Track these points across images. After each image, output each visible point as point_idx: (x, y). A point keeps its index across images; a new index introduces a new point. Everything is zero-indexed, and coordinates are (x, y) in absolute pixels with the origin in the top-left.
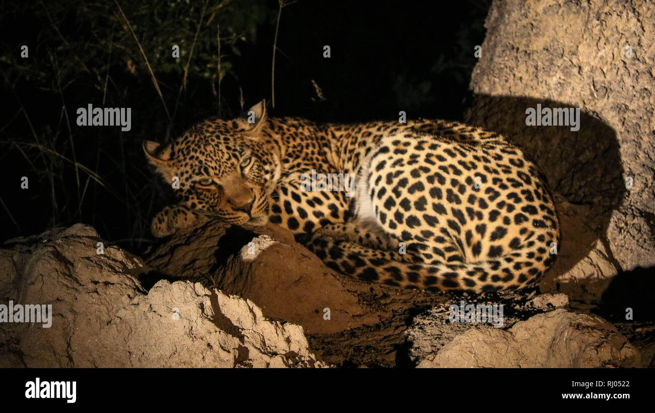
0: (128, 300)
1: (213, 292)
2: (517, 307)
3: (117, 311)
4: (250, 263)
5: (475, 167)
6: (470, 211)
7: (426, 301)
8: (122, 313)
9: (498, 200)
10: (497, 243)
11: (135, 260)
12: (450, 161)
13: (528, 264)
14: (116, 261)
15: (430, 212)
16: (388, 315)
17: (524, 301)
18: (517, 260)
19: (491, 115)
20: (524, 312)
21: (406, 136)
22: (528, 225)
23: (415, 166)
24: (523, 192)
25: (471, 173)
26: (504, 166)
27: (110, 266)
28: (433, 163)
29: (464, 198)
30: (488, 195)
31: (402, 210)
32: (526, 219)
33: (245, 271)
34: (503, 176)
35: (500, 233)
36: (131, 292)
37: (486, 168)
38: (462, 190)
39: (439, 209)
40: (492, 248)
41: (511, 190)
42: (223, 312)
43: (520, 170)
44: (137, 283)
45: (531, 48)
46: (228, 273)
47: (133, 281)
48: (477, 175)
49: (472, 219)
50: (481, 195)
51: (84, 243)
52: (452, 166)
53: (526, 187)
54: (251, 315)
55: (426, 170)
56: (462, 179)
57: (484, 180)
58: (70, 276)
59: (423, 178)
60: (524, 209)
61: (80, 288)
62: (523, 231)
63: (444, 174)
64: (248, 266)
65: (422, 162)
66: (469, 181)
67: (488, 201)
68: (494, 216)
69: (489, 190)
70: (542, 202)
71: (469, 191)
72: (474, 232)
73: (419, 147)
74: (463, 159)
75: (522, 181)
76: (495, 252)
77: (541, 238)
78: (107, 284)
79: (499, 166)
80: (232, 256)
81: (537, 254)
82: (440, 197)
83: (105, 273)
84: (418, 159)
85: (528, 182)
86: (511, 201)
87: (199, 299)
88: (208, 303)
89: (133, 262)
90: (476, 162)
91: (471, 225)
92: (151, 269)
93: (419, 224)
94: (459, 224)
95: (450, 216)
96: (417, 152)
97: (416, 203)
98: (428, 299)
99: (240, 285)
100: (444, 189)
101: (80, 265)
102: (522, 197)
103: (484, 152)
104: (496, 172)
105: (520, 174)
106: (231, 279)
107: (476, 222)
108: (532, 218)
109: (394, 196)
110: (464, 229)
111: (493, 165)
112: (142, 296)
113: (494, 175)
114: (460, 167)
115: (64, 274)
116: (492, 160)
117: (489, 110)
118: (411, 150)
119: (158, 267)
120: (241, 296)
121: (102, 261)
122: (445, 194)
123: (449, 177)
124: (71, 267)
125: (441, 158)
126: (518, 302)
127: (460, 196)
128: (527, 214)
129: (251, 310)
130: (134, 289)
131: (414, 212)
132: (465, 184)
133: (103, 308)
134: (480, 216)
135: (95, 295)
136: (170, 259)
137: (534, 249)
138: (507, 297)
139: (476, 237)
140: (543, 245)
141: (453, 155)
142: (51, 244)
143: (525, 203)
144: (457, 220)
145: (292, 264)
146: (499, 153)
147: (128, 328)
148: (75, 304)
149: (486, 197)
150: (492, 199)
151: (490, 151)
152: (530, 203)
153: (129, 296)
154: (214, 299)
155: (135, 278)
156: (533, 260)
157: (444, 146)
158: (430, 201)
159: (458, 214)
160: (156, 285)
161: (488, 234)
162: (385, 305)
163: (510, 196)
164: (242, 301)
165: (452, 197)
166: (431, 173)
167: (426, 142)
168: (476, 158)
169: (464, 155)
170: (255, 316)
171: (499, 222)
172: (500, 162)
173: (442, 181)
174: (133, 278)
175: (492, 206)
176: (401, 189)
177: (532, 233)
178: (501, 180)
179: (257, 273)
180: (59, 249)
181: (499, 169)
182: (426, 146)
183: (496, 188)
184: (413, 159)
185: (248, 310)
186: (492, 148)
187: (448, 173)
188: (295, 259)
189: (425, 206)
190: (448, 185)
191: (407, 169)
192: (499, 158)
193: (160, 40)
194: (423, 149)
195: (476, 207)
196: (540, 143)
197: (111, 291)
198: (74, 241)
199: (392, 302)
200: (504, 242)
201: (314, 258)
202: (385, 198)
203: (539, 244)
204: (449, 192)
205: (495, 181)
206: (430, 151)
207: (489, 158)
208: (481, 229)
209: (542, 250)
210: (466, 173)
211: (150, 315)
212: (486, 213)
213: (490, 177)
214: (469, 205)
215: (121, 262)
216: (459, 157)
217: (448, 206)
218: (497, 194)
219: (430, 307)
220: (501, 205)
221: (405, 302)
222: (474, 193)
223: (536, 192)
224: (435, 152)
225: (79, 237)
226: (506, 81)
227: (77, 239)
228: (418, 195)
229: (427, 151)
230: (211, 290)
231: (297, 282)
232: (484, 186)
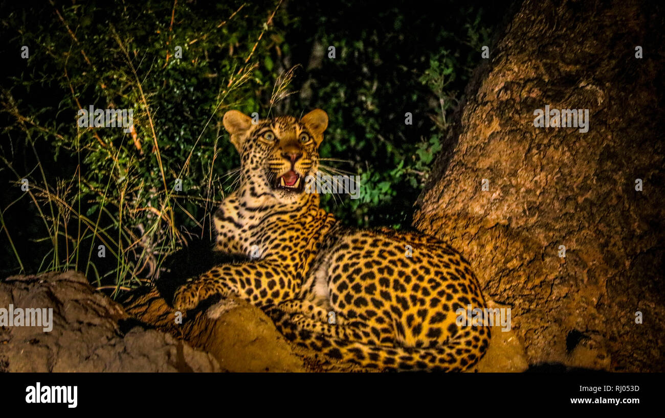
0: (106, 341)
1: (181, 343)
3: (96, 349)
4: (216, 321)
5: (420, 261)
6: (414, 299)
8: (100, 351)
9: (439, 289)
10: (436, 326)
11: (117, 307)
12: (399, 256)
13: (467, 351)
14: (100, 306)
15: (378, 296)
19: (436, 219)
21: (363, 235)
23: (369, 259)
24: (460, 285)
25: (417, 266)
26: (445, 262)
27: (94, 310)
28: (385, 258)
29: (409, 287)
30: (431, 285)
31: (352, 293)
33: (210, 327)
34: (444, 270)
35: (439, 318)
36: (110, 335)
37: (430, 263)
38: (408, 280)
39: (386, 296)
40: (431, 330)
41: (450, 282)
42: (186, 361)
43: (457, 267)
44: (116, 327)
45: (477, 166)
46: (196, 327)
47: (112, 325)
48: (422, 268)
49: (415, 305)
50: (425, 284)
51: (75, 288)
52: (400, 260)
53: (462, 281)
54: (209, 366)
55: (378, 263)
56: (408, 271)
57: (428, 272)
59: (375, 269)
60: (460, 299)
61: (67, 326)
63: (393, 267)
64: (213, 323)
65: (375, 256)
66: (414, 272)
67: (430, 290)
68: (434, 302)
69: (431, 281)
70: (473, 296)
71: (414, 280)
72: (416, 316)
73: (374, 245)
75: (459, 276)
76: (434, 332)
78: (89, 325)
79: (441, 262)
80: (201, 313)
81: (474, 342)
82: (387, 286)
83: (89, 315)
84: (373, 254)
85: (464, 277)
87: (168, 348)
88: (174, 351)
89: (115, 309)
90: (422, 258)
91: (413, 309)
92: (129, 316)
93: (366, 304)
94: (401, 310)
95: (394, 302)
96: (372, 249)
97: (366, 288)
100: (392, 279)
101: (69, 305)
102: (459, 288)
103: (429, 251)
104: (438, 266)
105: (457, 270)
106: (197, 333)
107: (418, 307)
108: (466, 308)
109: (347, 281)
110: (405, 314)
111: (435, 260)
112: (118, 339)
113: (436, 269)
116: (435, 257)
118: (367, 247)
119: (136, 315)
120: (204, 349)
121: (88, 304)
122: (392, 284)
123: (397, 269)
124: (60, 307)
125: (392, 253)
127: (406, 285)
128: (462, 304)
129: (211, 362)
130: (113, 332)
131: (363, 294)
132: (412, 275)
133: (84, 345)
134: (423, 302)
135: (79, 333)
136: (147, 309)
137: (470, 338)
139: (418, 320)
140: (477, 334)
141: (402, 251)
142: (46, 284)
143: (461, 294)
144: (400, 306)
145: (251, 326)
146: (441, 253)
147: (104, 365)
148: (60, 338)
149: (428, 286)
150: (434, 288)
151: (434, 251)
152: (465, 295)
153: (107, 337)
154: (180, 349)
155: (115, 322)
156: (470, 348)
157: (396, 244)
158: (379, 288)
159: (402, 301)
160: (132, 331)
161: (428, 318)
163: (449, 286)
164: (204, 354)
165: (398, 286)
166: (383, 266)
167: (381, 240)
168: (421, 254)
170: (213, 366)
171: (439, 309)
172: (441, 259)
173: (391, 272)
174: (113, 323)
175: (434, 294)
176: (354, 276)
178: (442, 273)
179: (220, 330)
180: (52, 290)
181: (441, 265)
182: (380, 244)
183: (438, 279)
184: (369, 254)
185: (208, 361)
186: (435, 249)
187: (396, 266)
188: (253, 322)
189: (374, 292)
190: (396, 276)
191: (362, 261)
192: (440, 256)
194: (377, 246)
195: (419, 295)
197: (93, 332)
198: (66, 285)
200: (443, 326)
201: (270, 323)
202: (339, 282)
203: (473, 334)
204: (396, 282)
205: (437, 273)
206: (383, 248)
208: (423, 314)
209: (476, 339)
210: (412, 266)
211: (124, 356)
212: (428, 299)
213: (433, 270)
214: (413, 293)
215: (105, 308)
217: (393, 294)
218: (438, 285)
220: (441, 293)
222: (418, 282)
223: (469, 286)
224: (388, 249)
225: (71, 282)
226: (454, 191)
227: (69, 283)
228: (369, 281)
229: (381, 247)
230: (179, 341)
231: (253, 342)
232: (427, 278)
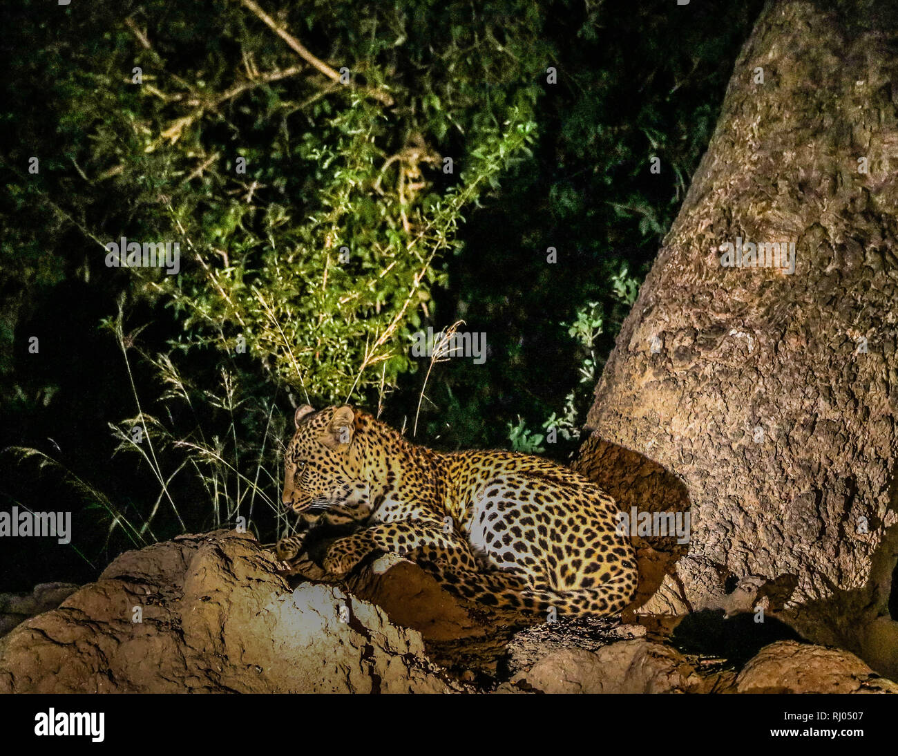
0: (276, 596)
1: (348, 597)
2: (603, 633)
3: (266, 605)
4: (380, 577)
5: (577, 510)
6: (569, 549)
7: (525, 621)
8: (270, 607)
9: (594, 541)
10: (590, 576)
12: (556, 502)
13: (619, 597)
14: (268, 562)
15: (536, 544)
16: (493, 630)
17: (608, 629)
18: (610, 592)
20: (608, 638)
21: (519, 476)
22: (618, 564)
23: (526, 503)
24: (615, 536)
25: (574, 515)
26: (601, 511)
27: (263, 567)
28: (541, 503)
29: (565, 537)
30: (586, 536)
31: (511, 535)
32: (617, 559)
33: (376, 581)
34: (601, 521)
35: (594, 568)
36: (278, 590)
37: (587, 512)
38: (564, 530)
39: (544, 545)
40: (585, 579)
41: (606, 532)
42: (355, 614)
43: (614, 516)
44: (285, 583)
46: (361, 581)
47: (281, 581)
48: (578, 517)
49: (569, 555)
50: (580, 535)
51: (243, 545)
52: (557, 507)
54: (378, 619)
56: (565, 520)
57: (584, 521)
58: (229, 571)
59: (533, 515)
60: (615, 550)
61: (236, 582)
62: (613, 568)
63: (549, 515)
64: (378, 579)
65: (531, 500)
66: (571, 522)
67: (585, 541)
68: (589, 553)
69: (587, 531)
71: (570, 531)
72: (570, 566)
73: (530, 487)
74: (567, 502)
75: (615, 527)
76: (587, 583)
77: (629, 577)
78: (259, 580)
79: (597, 510)
80: (366, 568)
81: (625, 590)
83: (258, 571)
84: (528, 496)
86: (605, 543)
87: (337, 602)
88: (343, 606)
89: (282, 565)
90: (578, 506)
91: (568, 560)
92: (297, 572)
93: (525, 550)
94: (556, 559)
95: (550, 552)
96: (527, 490)
97: (526, 534)
98: (528, 620)
99: (370, 592)
100: (549, 528)
101: (237, 563)
102: (615, 540)
103: (585, 496)
104: (594, 516)
105: (614, 520)
106: (363, 587)
107: (573, 557)
108: (621, 558)
109: (505, 522)
110: (560, 564)
111: (592, 509)
112: (288, 594)
113: (593, 519)
114: (564, 509)
115: (224, 569)
116: (591, 504)
117: (592, 465)
118: (523, 488)
119: (301, 570)
120: (371, 602)
121: (257, 561)
122: (549, 533)
123: (554, 517)
124: (230, 564)
126: (603, 629)
127: (561, 535)
128: (617, 555)
129: (379, 615)
130: (282, 588)
131: (523, 539)
132: (568, 525)
133: (254, 601)
134: (577, 553)
135: (248, 589)
137: (623, 585)
138: (595, 624)
139: (572, 570)
140: (630, 583)
141: (559, 498)
142: (215, 542)
143: (616, 546)
144: (555, 556)
145: (416, 580)
146: (598, 498)
147: (274, 620)
148: (231, 595)
149: (584, 537)
150: (589, 539)
151: (590, 496)
152: (620, 547)
153: (277, 593)
154: (348, 602)
155: (284, 578)
156: (622, 594)
157: (552, 489)
158: (538, 536)
159: (557, 551)
160: (300, 586)
161: (583, 568)
162: (492, 621)
164: (372, 606)
165: (554, 536)
166: (539, 513)
167: (536, 484)
168: (577, 501)
169: (568, 499)
170: (381, 619)
171: (593, 559)
172: (598, 507)
173: (548, 521)
174: (282, 579)
175: (589, 545)
176: (513, 518)
177: (621, 572)
178: (598, 523)
179: (385, 585)
180: (222, 548)
181: (597, 514)
182: (536, 487)
183: (594, 529)
184: (525, 496)
185: (376, 614)
186: (592, 492)
187: (553, 513)
189: (534, 538)
190: (552, 525)
191: (519, 504)
192: (597, 503)
193: (318, 378)
194: (533, 489)
195: (574, 546)
196: (633, 497)
197: (262, 587)
198: (235, 543)
199: (498, 619)
200: (597, 576)
202: (495, 521)
203: (626, 582)
204: (553, 531)
205: (594, 523)
206: (539, 492)
207: (589, 502)
208: (577, 564)
209: (629, 587)
210: (569, 515)
211: (293, 611)
212: (582, 551)
213: (589, 520)
214: (568, 544)
215: (273, 564)
216: (563, 500)
217: (550, 543)
218: (594, 535)
219: (528, 627)
221: (508, 620)
222: (574, 533)
224: (544, 493)
225: (239, 539)
227: (237, 541)
228: (528, 528)
229: (537, 491)
230: (346, 594)
231: (418, 595)
232: (583, 528)
